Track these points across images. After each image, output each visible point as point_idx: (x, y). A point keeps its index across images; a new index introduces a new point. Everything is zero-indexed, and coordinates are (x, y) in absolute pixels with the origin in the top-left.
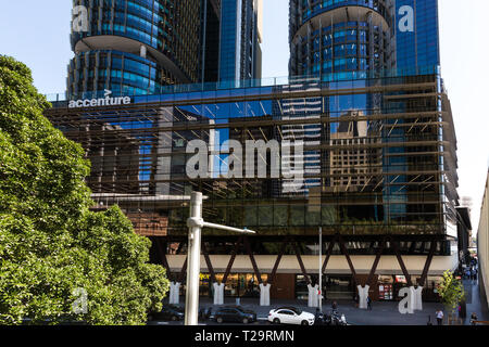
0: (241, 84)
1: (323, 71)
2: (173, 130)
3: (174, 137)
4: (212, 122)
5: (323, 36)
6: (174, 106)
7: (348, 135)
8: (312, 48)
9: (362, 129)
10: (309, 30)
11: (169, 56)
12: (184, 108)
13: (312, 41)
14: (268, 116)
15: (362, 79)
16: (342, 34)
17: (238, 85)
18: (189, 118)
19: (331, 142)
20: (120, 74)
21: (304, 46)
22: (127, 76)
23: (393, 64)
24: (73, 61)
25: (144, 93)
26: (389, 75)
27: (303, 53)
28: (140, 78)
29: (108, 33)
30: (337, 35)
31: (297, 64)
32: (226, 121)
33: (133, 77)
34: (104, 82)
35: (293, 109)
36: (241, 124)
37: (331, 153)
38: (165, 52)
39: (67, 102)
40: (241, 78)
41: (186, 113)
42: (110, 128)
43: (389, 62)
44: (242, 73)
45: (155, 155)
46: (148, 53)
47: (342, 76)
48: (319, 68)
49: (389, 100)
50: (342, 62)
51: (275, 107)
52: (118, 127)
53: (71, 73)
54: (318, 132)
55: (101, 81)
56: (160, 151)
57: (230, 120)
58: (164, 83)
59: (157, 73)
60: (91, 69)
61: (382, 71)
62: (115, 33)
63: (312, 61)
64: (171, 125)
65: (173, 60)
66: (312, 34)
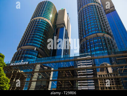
0: (63, 56)
1: (91, 51)
2: (39, 72)
3: (39, 74)
4: (52, 69)
5: (90, 41)
6: (41, 64)
7: (105, 73)
8: (87, 45)
9: (110, 70)
10: (85, 40)
11: (42, 50)
12: (44, 65)
13: (86, 43)
14: (73, 66)
15: (106, 53)
16: (96, 40)
17: (62, 57)
18: (45, 68)
19: (98, 76)
20: (27, 55)
21: (84, 44)
22: (29, 56)
23: (116, 47)
24: (16, 53)
25: (33, 60)
26: (116, 51)
27: (84, 46)
28: (32, 56)
29: (28, 45)
30: (94, 41)
31: (82, 50)
32: (57, 69)
33: (31, 56)
34: (22, 58)
35: (81, 64)
36: (63, 70)
37: (99, 80)
38: (41, 49)
39: (10, 64)
40: (63, 55)
41: (45, 66)
42: (20, 72)
43: (115, 47)
44: (64, 53)
45: (31, 81)
46: (37, 49)
47: (98, 52)
48: (90, 50)
49: (118, 59)
50: (98, 48)
51: (75, 63)
52: (22, 71)
53: (14, 56)
54: (92, 72)
55: (22, 57)
56: (33, 80)
57: (59, 68)
58: (39, 57)
59: (38, 54)
60: (20, 54)
61: (113, 50)
62: (29, 45)
63: (87, 48)
64: (38, 70)
65: (43, 51)
66: (86, 41)
